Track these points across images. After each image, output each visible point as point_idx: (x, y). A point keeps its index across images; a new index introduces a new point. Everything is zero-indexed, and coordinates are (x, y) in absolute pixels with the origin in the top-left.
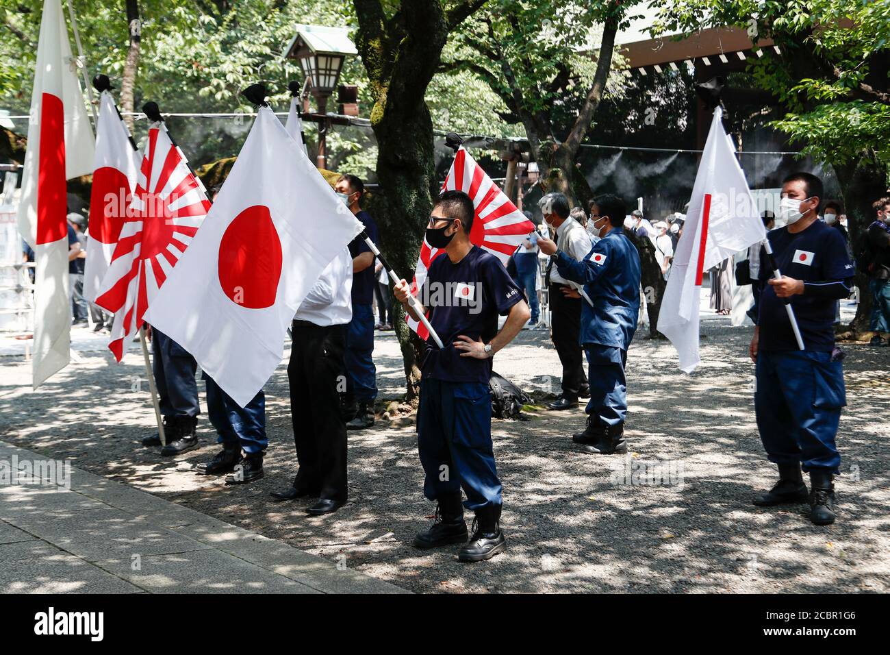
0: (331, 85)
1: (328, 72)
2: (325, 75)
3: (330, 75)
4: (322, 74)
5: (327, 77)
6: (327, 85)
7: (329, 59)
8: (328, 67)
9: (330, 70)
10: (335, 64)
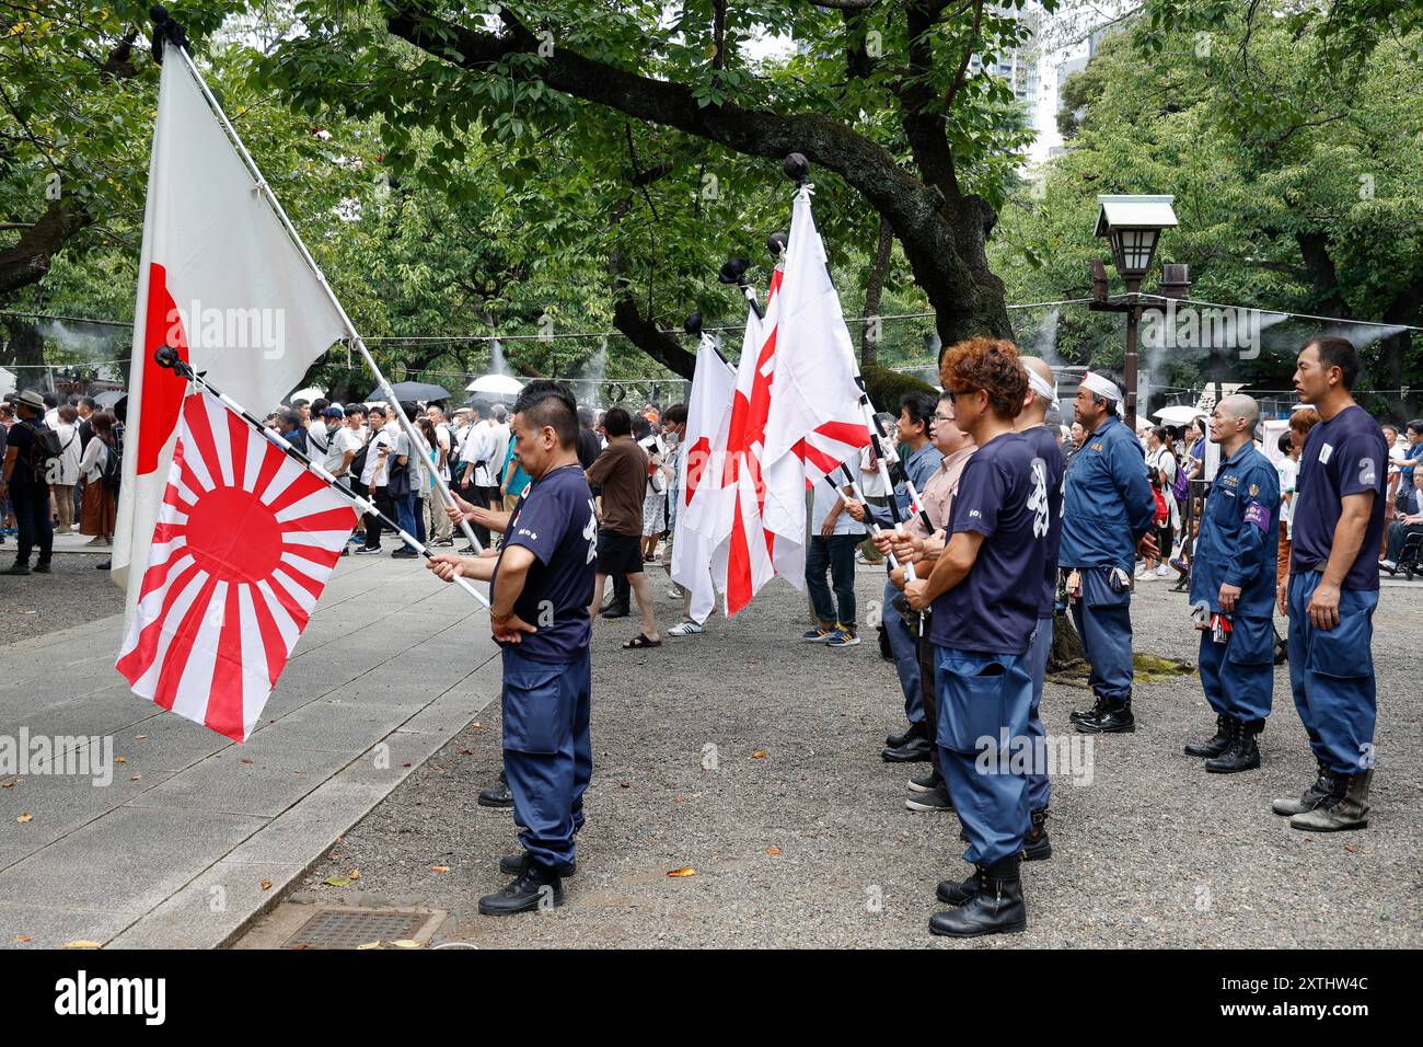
0: (1143, 265)
1: (1137, 251)
2: (1134, 254)
3: (1140, 254)
4: (1130, 254)
5: (1137, 257)
6: (1136, 266)
7: (1139, 234)
8: (1138, 244)
9: (1141, 247)
10: (1148, 241)
